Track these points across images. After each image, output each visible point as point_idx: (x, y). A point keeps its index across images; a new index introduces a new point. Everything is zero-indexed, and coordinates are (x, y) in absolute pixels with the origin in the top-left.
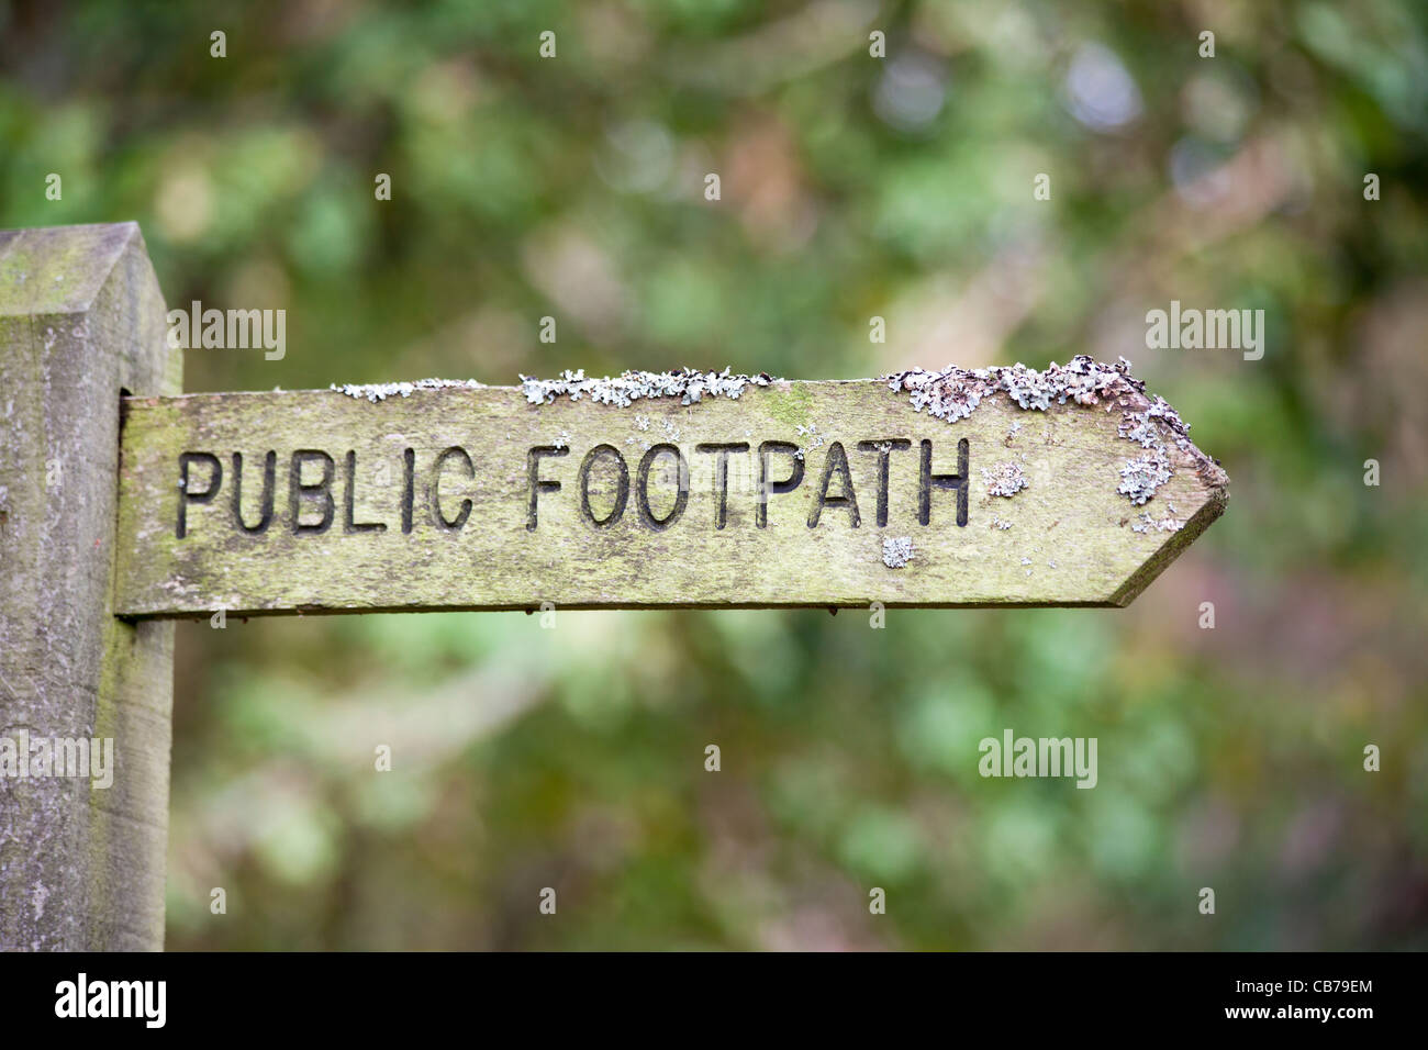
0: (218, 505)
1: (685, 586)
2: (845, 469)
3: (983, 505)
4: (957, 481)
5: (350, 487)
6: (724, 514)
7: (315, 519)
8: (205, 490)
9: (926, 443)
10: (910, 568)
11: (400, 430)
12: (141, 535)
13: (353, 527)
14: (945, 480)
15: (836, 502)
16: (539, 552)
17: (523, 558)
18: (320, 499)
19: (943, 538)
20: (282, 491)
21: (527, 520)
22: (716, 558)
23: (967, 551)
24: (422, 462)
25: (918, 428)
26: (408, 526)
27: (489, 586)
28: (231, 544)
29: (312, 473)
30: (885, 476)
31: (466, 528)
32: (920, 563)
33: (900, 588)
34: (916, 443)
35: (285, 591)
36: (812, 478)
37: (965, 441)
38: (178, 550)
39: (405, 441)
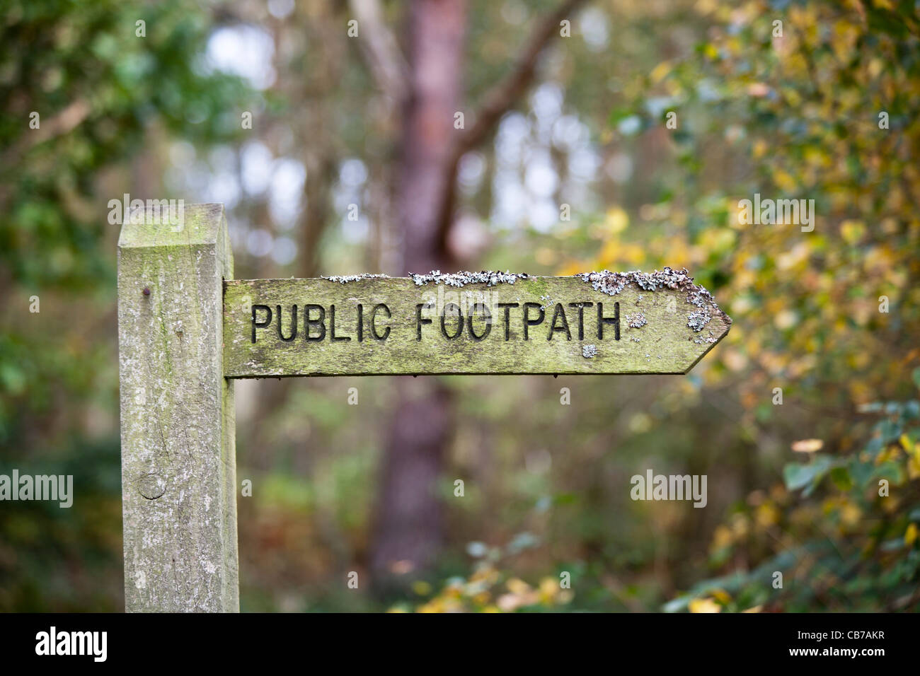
0: (271, 328)
1: (491, 366)
2: (563, 315)
3: (627, 331)
4: (615, 320)
5: (333, 321)
6: (508, 334)
7: (317, 335)
8: (264, 322)
9: (600, 305)
10: (595, 358)
11: (355, 296)
12: (235, 341)
13: (334, 339)
14: (609, 320)
15: (559, 329)
16: (423, 351)
17: (416, 353)
18: (319, 326)
19: (610, 345)
20: (301, 323)
21: (416, 336)
22: (505, 353)
23: (621, 351)
24: (366, 310)
25: (598, 297)
26: (361, 339)
27: (400, 365)
28: (277, 346)
29: (314, 315)
30: (581, 318)
31: (388, 339)
32: (599, 356)
33: (590, 367)
34: (595, 304)
35: (304, 366)
36: (548, 319)
37: (617, 304)
38: (253, 349)
39: (357, 301)
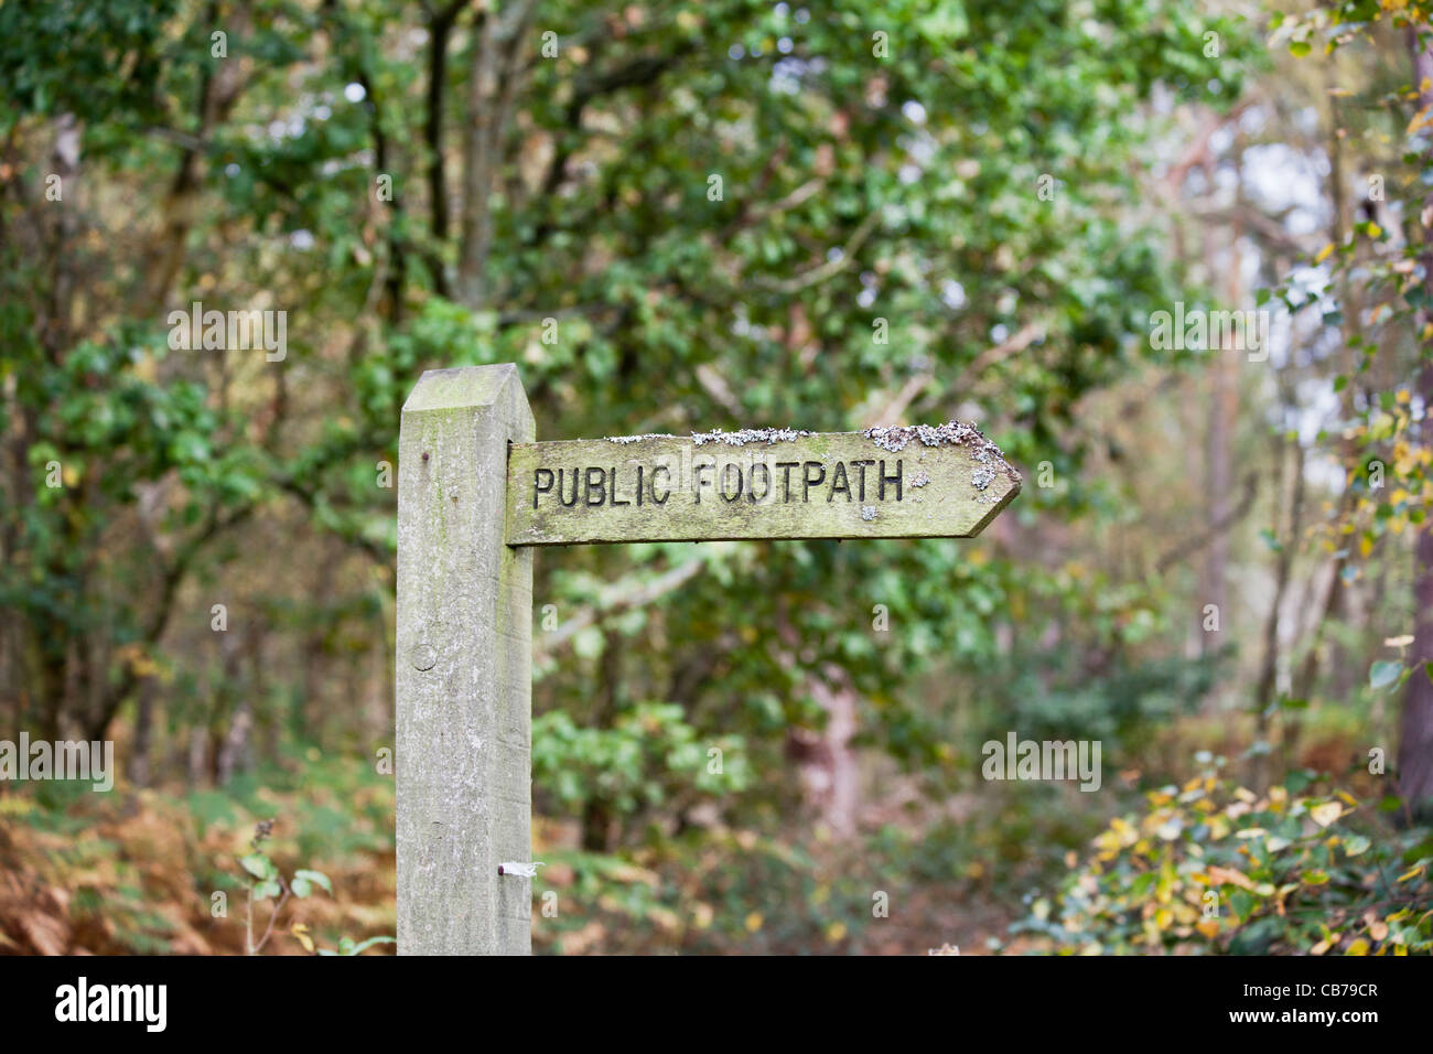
0: (553, 493)
1: (769, 530)
2: (844, 475)
3: (909, 491)
4: (897, 479)
5: (613, 485)
6: (788, 496)
7: (597, 500)
8: (546, 486)
9: (882, 462)
10: (875, 520)
11: (636, 458)
12: (518, 507)
13: (614, 503)
14: (891, 479)
15: (840, 490)
16: (701, 514)
17: (693, 517)
18: (599, 490)
19: (891, 507)
20: (582, 487)
21: (695, 499)
22: (784, 517)
23: (903, 512)
24: (646, 473)
25: (879, 455)
26: (640, 503)
27: (678, 531)
28: (558, 512)
29: (595, 478)
30: (863, 477)
31: (667, 503)
32: (879, 518)
33: (870, 530)
34: (877, 462)
35: (584, 533)
36: (829, 479)
37: (900, 461)
38: (534, 514)
39: (638, 463)
